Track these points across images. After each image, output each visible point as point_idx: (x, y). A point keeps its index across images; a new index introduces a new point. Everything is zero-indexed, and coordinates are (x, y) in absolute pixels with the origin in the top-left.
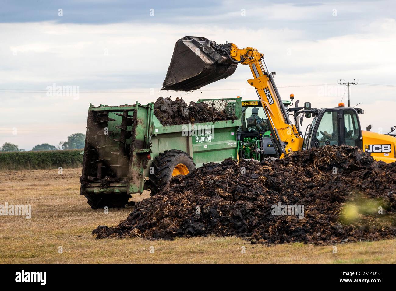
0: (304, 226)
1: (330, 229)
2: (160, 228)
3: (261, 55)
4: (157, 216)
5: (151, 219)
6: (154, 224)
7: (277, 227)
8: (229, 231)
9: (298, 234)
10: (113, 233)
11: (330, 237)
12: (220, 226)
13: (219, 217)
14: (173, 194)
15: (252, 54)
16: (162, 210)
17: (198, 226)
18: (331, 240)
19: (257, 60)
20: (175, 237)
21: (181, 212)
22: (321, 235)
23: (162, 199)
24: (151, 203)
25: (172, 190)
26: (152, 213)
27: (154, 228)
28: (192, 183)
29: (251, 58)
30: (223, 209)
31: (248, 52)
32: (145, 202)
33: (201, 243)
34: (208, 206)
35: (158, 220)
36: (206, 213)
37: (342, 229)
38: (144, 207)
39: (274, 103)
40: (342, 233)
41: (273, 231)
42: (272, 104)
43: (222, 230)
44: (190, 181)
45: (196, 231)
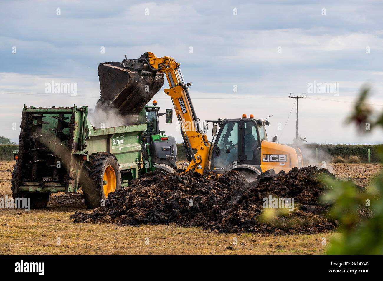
0: (252, 219)
1: (275, 223)
2: (129, 216)
3: (177, 64)
4: (126, 205)
5: (121, 208)
6: (124, 213)
7: (230, 219)
8: (188, 221)
9: (247, 225)
10: (88, 218)
11: (274, 229)
12: (180, 216)
13: (180, 208)
14: (141, 187)
15: (169, 63)
16: (131, 200)
17: (161, 215)
18: (275, 232)
19: (173, 69)
20: (141, 224)
21: (147, 203)
22: (267, 228)
23: (132, 191)
24: (122, 194)
25: (140, 184)
26: (122, 203)
27: (124, 216)
28: (158, 178)
29: (167, 66)
30: (183, 202)
31: (165, 61)
32: (117, 193)
33: (163, 230)
34: (171, 198)
35: (127, 209)
36: (169, 204)
37: (285, 222)
38: (115, 197)
39: (187, 112)
40: (285, 227)
41: (226, 223)
42: (185, 113)
43: (182, 219)
44: (156, 176)
45: (159, 219)
